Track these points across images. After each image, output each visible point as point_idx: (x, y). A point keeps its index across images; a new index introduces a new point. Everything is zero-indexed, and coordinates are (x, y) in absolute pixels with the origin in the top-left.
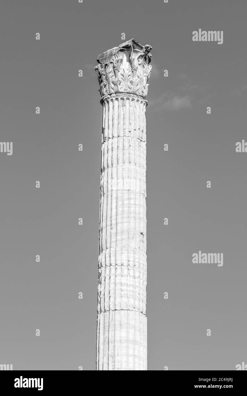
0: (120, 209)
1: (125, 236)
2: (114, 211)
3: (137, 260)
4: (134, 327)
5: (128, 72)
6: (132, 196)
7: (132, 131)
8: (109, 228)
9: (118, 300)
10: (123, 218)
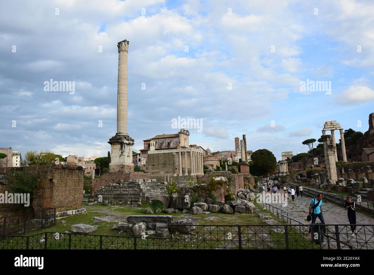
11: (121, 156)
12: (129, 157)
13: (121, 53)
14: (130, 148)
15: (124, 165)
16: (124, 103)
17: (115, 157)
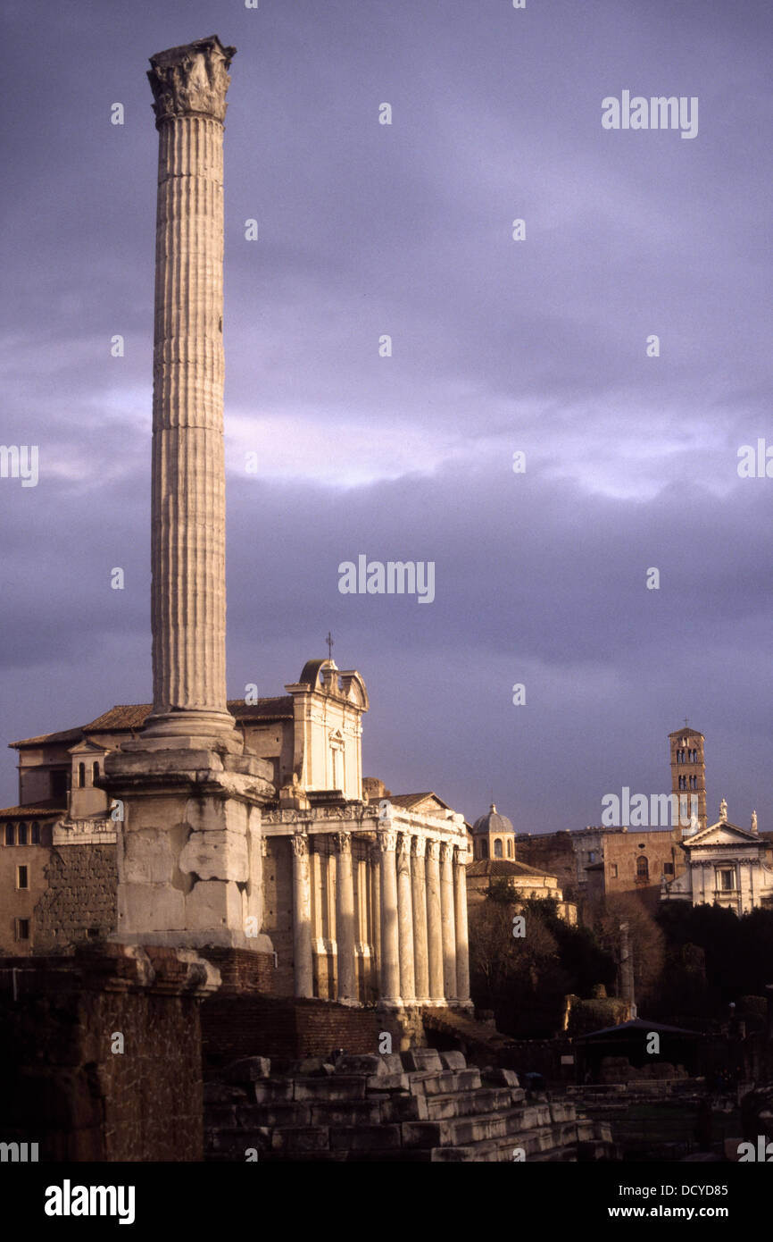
0: (192, 281)
1: (200, 321)
2: (183, 283)
3: (215, 357)
5: (205, 84)
6: (208, 263)
8: (173, 307)
9: (190, 413)
10: (196, 293)
11: (198, 883)
12: (248, 894)
13: (182, 128)
14: (250, 827)
16: (208, 498)
17: (146, 887)
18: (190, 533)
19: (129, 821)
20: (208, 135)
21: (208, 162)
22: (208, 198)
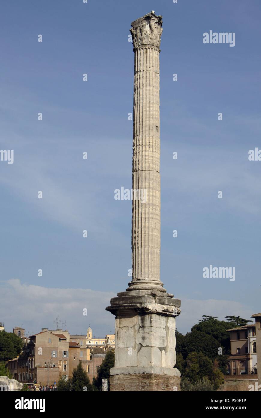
0: (144, 113)
1: (147, 129)
2: (141, 114)
3: (154, 142)
4: (153, 179)
5: (149, 32)
6: (151, 105)
7: (151, 67)
8: (138, 124)
9: (144, 165)
10: (146, 118)
11: (142, 348)
12: (166, 352)
13: (141, 52)
14: (168, 325)
15: (151, 375)
17: (125, 349)
18: (143, 211)
19: (119, 324)
20: (151, 54)
21: (151, 65)
22: (151, 80)
